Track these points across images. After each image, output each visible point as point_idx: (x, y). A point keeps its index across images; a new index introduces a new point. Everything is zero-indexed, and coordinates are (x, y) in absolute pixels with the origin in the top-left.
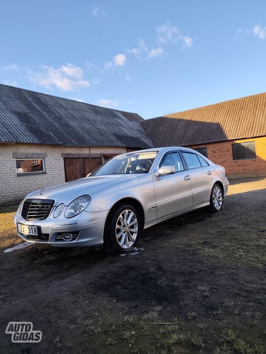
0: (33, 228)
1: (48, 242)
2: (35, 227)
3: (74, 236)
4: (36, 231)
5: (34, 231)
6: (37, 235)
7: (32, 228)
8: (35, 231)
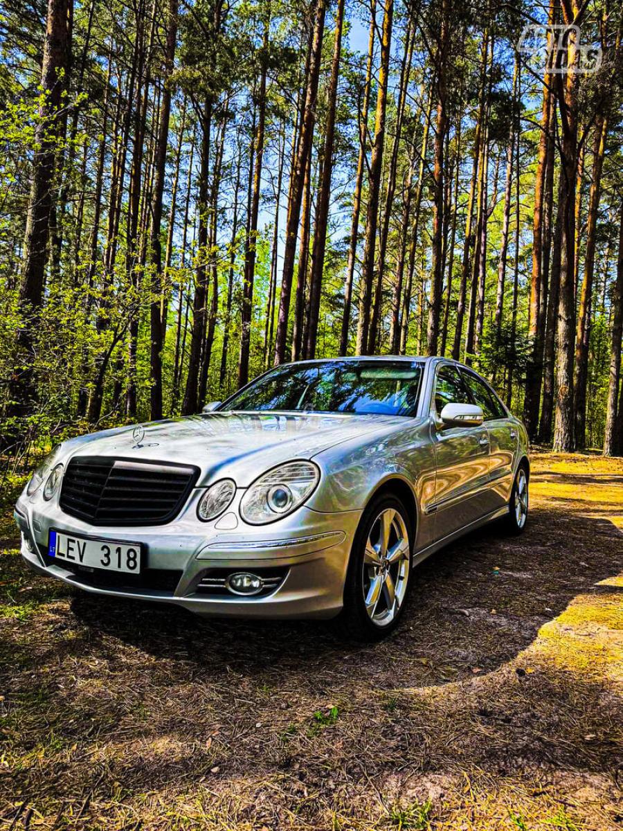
0: (125, 549)
1: (172, 595)
2: (132, 547)
3: (266, 583)
4: (134, 559)
5: (127, 558)
6: (137, 571)
7: (119, 550)
8: (130, 559)
